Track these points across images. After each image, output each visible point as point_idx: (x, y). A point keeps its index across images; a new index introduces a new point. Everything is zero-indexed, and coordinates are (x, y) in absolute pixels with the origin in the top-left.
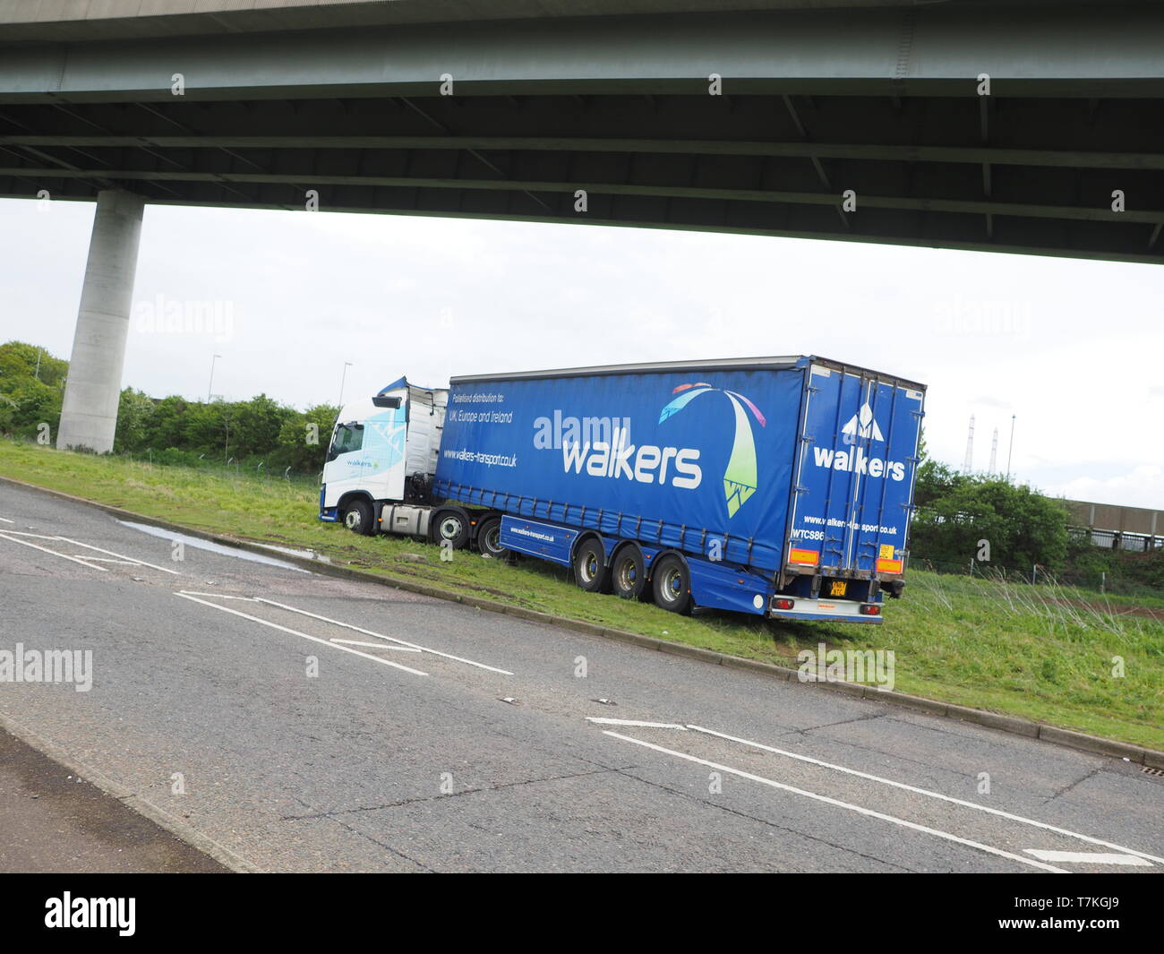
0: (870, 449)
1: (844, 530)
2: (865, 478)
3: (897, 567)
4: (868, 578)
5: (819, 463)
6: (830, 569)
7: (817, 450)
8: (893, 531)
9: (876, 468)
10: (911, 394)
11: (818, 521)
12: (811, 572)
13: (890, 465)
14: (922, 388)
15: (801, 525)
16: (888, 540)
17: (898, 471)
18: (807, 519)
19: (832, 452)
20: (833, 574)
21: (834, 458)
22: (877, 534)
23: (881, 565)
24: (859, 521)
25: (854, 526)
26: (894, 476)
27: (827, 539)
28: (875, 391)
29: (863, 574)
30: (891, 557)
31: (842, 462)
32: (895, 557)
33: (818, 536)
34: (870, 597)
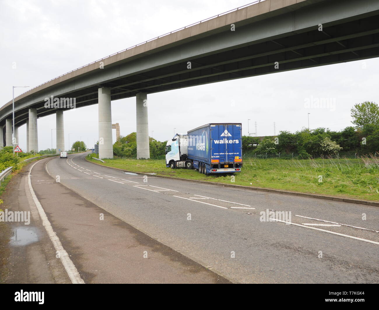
0: (228, 138)
1: (225, 155)
2: (228, 144)
3: (240, 160)
4: (233, 163)
5: (216, 143)
6: (222, 163)
7: (215, 141)
8: (238, 153)
9: (231, 142)
10: (237, 126)
11: (217, 154)
12: (217, 164)
13: (234, 141)
14: (241, 124)
15: (213, 155)
16: (237, 155)
17: (237, 142)
18: (215, 154)
19: (218, 141)
20: (223, 163)
21: (219, 141)
22: (233, 155)
23: (236, 161)
24: (228, 152)
25: (227, 154)
26: (236, 143)
27: (220, 157)
28: (228, 127)
29: (231, 163)
30: (238, 159)
31: (222, 142)
32: (239, 158)
33: (218, 157)
34: (234, 167)
